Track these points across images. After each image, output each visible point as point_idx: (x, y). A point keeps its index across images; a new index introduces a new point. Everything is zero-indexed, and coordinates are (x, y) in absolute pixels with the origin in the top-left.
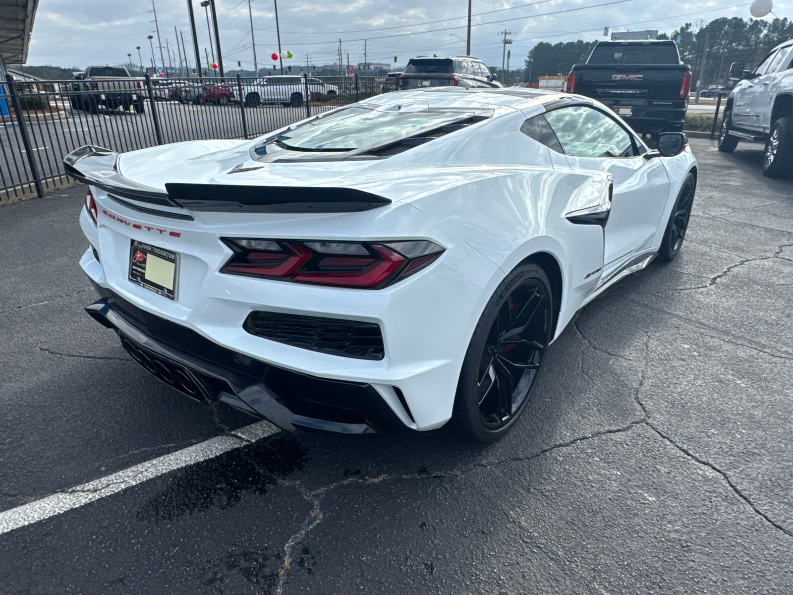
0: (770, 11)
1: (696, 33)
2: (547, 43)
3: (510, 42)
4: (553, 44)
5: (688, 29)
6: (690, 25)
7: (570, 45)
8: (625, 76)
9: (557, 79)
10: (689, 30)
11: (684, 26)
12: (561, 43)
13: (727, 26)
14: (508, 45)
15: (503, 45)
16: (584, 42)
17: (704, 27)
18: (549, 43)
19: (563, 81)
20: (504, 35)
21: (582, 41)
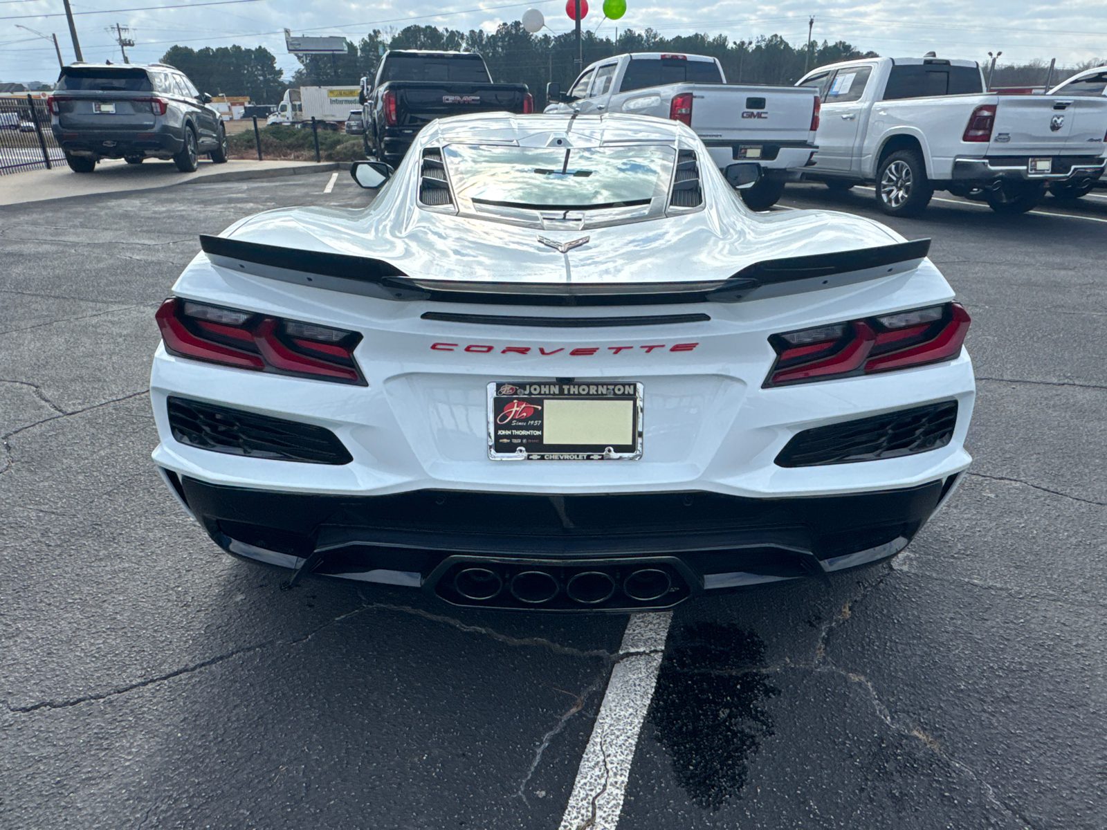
0: (544, 25)
1: (389, 43)
2: (186, 48)
3: (130, 44)
4: (196, 50)
5: (377, 37)
6: (379, 32)
7: (223, 52)
8: (458, 98)
9: (218, 102)
10: (379, 39)
11: (372, 34)
12: (208, 49)
13: (422, 36)
14: (128, 47)
15: (120, 47)
16: (243, 49)
17: (397, 36)
18: (189, 47)
19: (229, 104)
20: (117, 32)
21: (239, 47)
